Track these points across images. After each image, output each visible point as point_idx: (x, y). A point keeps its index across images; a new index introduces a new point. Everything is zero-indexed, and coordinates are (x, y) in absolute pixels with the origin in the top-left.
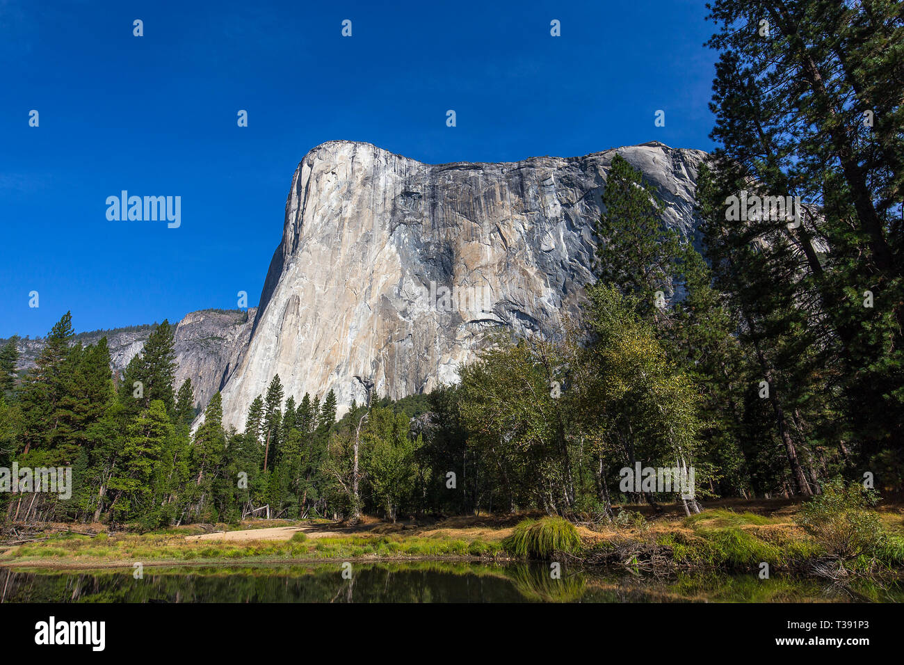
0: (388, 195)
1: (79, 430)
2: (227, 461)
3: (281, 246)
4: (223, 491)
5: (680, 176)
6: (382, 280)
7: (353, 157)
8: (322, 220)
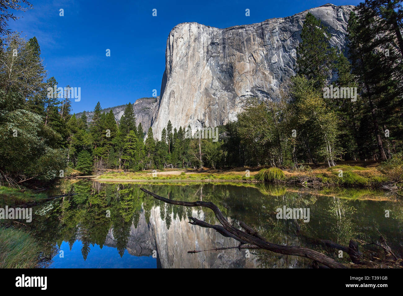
0: (205, 45)
1: (110, 141)
2: (157, 150)
3: (165, 71)
4: (157, 160)
5: (340, 20)
6: (205, 81)
8: (180, 59)
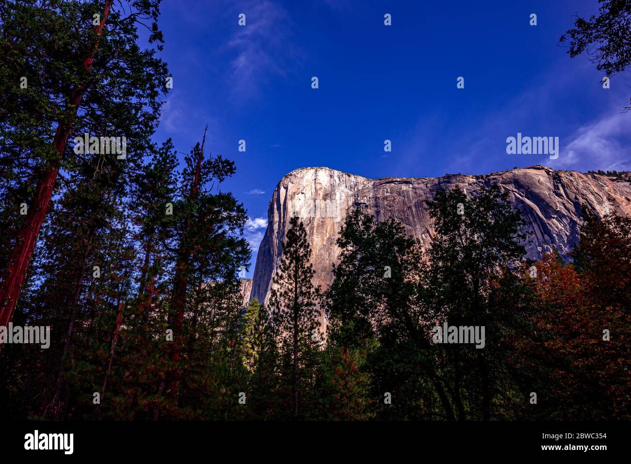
0: (343, 207)
5: (559, 195)
7: (315, 179)
